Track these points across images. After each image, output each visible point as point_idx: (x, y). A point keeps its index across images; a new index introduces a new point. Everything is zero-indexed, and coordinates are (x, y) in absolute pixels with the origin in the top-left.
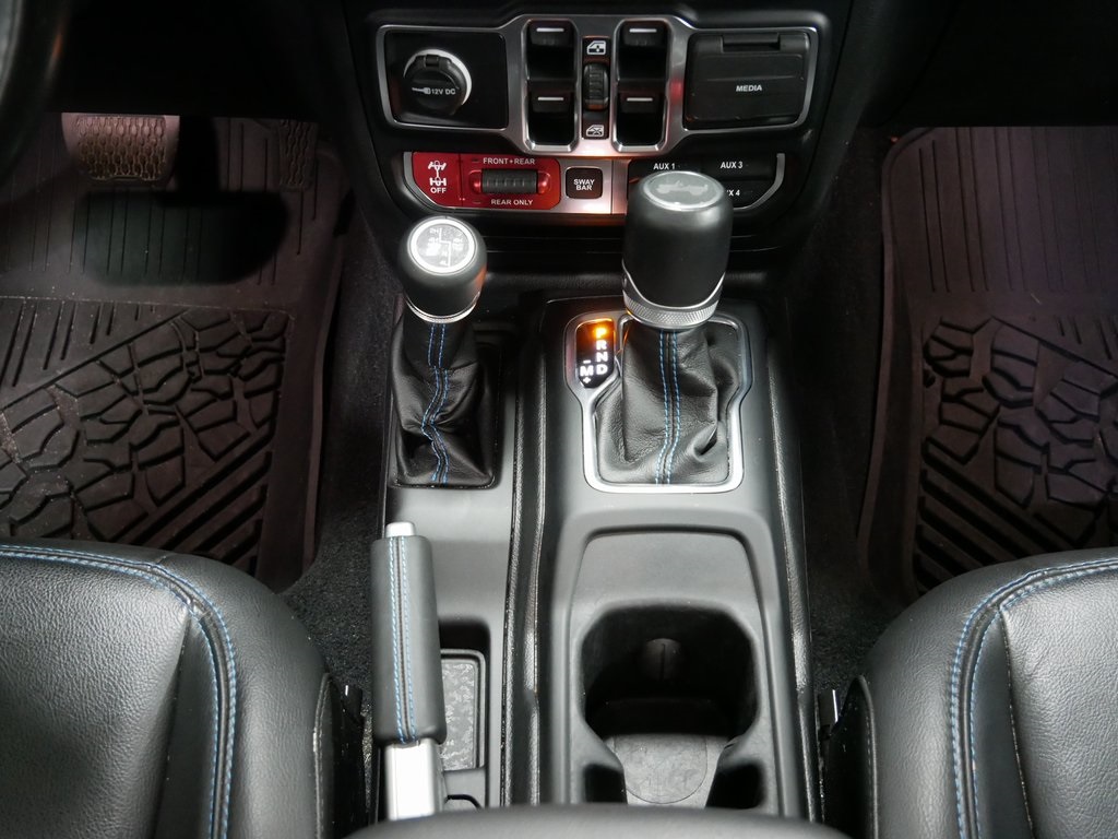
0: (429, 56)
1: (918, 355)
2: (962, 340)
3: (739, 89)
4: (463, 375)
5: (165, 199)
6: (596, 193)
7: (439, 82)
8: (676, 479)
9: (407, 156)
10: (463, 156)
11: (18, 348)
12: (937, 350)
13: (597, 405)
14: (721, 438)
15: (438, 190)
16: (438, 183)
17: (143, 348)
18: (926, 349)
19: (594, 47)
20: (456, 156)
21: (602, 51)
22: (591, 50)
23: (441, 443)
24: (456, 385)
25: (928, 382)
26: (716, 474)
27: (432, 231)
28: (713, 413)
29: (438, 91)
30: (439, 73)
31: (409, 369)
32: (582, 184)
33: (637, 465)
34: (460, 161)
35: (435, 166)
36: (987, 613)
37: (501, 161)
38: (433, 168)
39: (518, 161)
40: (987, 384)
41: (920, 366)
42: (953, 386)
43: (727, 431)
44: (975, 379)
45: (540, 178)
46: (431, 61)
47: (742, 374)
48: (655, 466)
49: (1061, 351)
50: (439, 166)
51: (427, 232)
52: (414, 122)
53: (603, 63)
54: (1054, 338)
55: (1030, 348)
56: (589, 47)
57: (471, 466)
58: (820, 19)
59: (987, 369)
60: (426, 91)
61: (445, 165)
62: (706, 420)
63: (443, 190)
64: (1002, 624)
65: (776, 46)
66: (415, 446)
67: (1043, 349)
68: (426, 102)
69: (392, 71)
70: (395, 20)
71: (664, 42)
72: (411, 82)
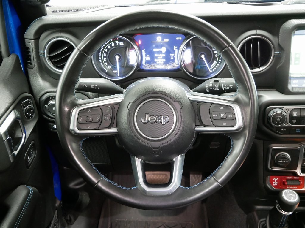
0: (282, 154)
7: (285, 159)
10: (282, 177)
15: (275, 185)
16: (275, 183)
20: (280, 177)
27: (287, 192)
29: (284, 161)
30: (284, 158)
34: (281, 178)
37: (290, 178)
38: (274, 180)
39: (295, 178)
45: (300, 182)
46: (283, 155)
51: (285, 193)
52: (275, 169)
60: (281, 161)
61: (277, 179)
63: (276, 185)
68: (281, 165)
69: (273, 157)
70: (275, 146)
72: (276, 159)
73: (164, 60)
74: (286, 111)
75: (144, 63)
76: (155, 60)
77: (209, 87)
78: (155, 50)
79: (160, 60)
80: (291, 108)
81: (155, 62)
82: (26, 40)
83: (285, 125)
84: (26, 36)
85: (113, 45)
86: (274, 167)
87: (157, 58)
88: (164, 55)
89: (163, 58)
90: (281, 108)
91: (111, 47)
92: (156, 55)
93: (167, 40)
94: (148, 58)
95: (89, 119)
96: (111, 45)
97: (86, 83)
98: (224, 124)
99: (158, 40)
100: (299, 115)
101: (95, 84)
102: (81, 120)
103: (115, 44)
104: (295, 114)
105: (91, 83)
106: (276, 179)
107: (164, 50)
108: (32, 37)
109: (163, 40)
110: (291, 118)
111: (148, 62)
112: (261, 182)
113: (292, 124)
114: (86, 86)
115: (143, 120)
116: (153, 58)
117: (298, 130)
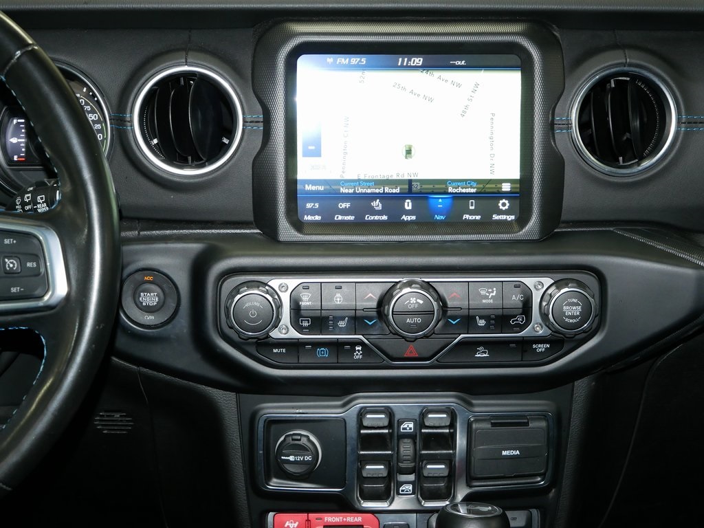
0: (294, 434)
3: (504, 453)
7: (301, 452)
9: (271, 515)
10: (312, 516)
19: (406, 426)
20: (306, 514)
21: (410, 429)
22: (404, 429)
29: (300, 458)
30: (301, 447)
34: (308, 519)
35: (290, 525)
37: (338, 519)
38: (288, 526)
39: (349, 519)
46: (295, 437)
50: (293, 524)
52: (275, 484)
53: (411, 437)
56: (402, 427)
60: (291, 458)
61: (297, 523)
65: (526, 424)
68: (291, 469)
69: (268, 447)
70: (273, 410)
71: (452, 425)
72: (280, 453)
74: (276, 290)
77: (24, 205)
83: (281, 333)
104: (305, 300)
113: (299, 329)
117: (323, 353)
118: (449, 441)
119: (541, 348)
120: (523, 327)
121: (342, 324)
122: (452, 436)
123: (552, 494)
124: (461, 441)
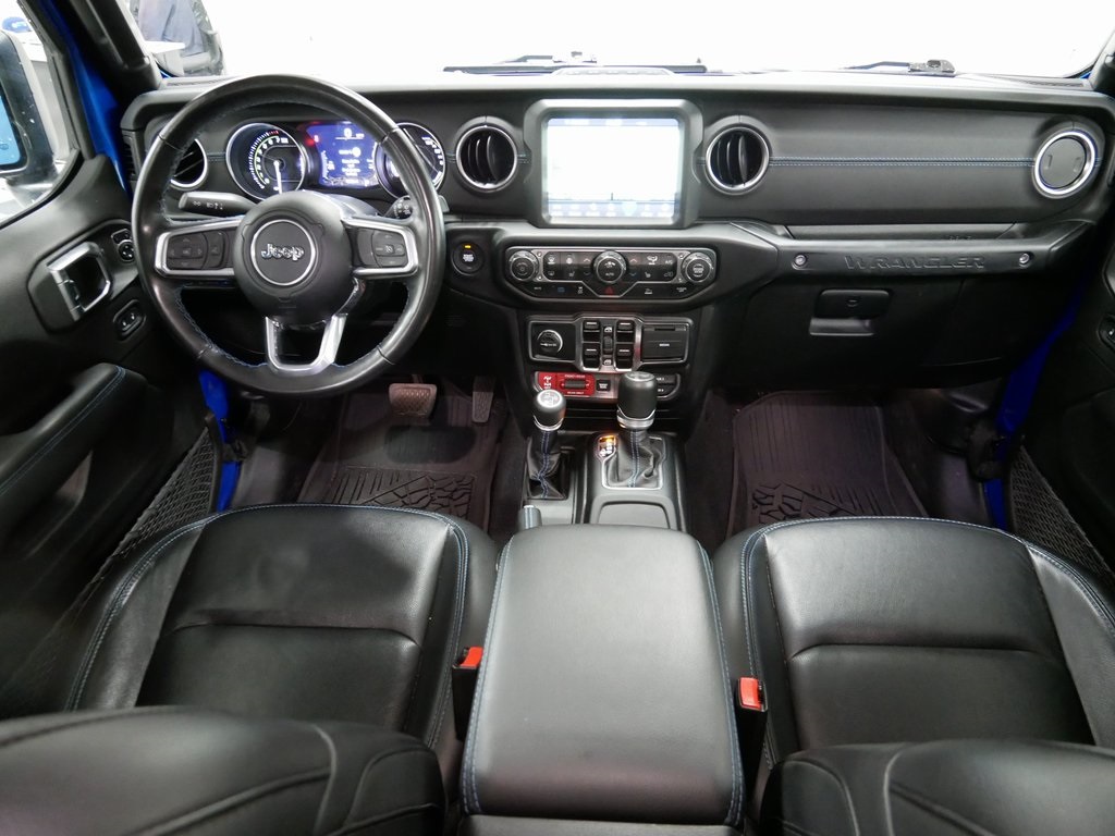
0: (548, 332)
1: (750, 497)
2: (769, 491)
3: (661, 345)
4: (555, 458)
5: (424, 429)
6: (608, 389)
7: (551, 341)
8: (637, 486)
9: (536, 373)
10: (558, 374)
11: (360, 485)
12: (758, 495)
13: (607, 462)
14: (655, 473)
16: (548, 384)
17: (412, 487)
18: (754, 495)
19: (608, 329)
20: (555, 373)
21: (610, 330)
23: (545, 483)
24: (551, 463)
25: (755, 508)
26: (653, 484)
27: (547, 394)
28: (651, 463)
29: (549, 345)
30: (551, 339)
31: (534, 456)
32: (603, 386)
33: (622, 481)
34: (556, 376)
36: (758, 536)
37: (572, 376)
38: (546, 379)
39: (578, 376)
40: (780, 509)
41: (750, 501)
42: (765, 509)
43: (658, 472)
44: (775, 507)
45: (587, 383)
46: (550, 334)
47: (663, 455)
48: (629, 481)
49: (813, 497)
51: (544, 395)
52: (539, 358)
53: (611, 335)
54: (809, 490)
55: (799, 495)
56: (606, 329)
57: (557, 492)
58: (690, 321)
59: (780, 503)
60: (546, 345)
61: (550, 377)
62: (648, 465)
64: (764, 539)
65: (674, 330)
66: (535, 486)
67: (806, 496)
68: (545, 350)
69: (534, 338)
70: (536, 319)
71: (633, 329)
72: (540, 341)
73: (359, 170)
74: (536, 255)
75: (325, 175)
76: (344, 170)
77: (398, 210)
78: (341, 152)
79: (351, 170)
80: (545, 250)
81: (343, 174)
82: (123, 132)
83: (539, 279)
84: (123, 125)
85: (271, 142)
86: (538, 356)
87: (345, 166)
88: (358, 162)
89: (357, 166)
90: (529, 251)
91: (268, 145)
92: (344, 161)
93: (360, 136)
94: (331, 166)
95: (186, 252)
96: (267, 143)
97: (198, 200)
98: (392, 263)
99: (346, 134)
100: (558, 262)
101: (214, 201)
102: (172, 253)
103: (274, 140)
104: (552, 261)
105: (208, 200)
106: (548, 378)
107: (356, 151)
108: (132, 127)
109: (354, 135)
110: (547, 268)
111: (331, 173)
112: (524, 381)
113: (549, 277)
114: (199, 204)
115: (263, 253)
116: (339, 166)
117: (561, 290)
118: (631, 337)
119: (682, 290)
120: (671, 279)
121: (571, 275)
122: (633, 335)
123: (688, 366)
124: (638, 336)
